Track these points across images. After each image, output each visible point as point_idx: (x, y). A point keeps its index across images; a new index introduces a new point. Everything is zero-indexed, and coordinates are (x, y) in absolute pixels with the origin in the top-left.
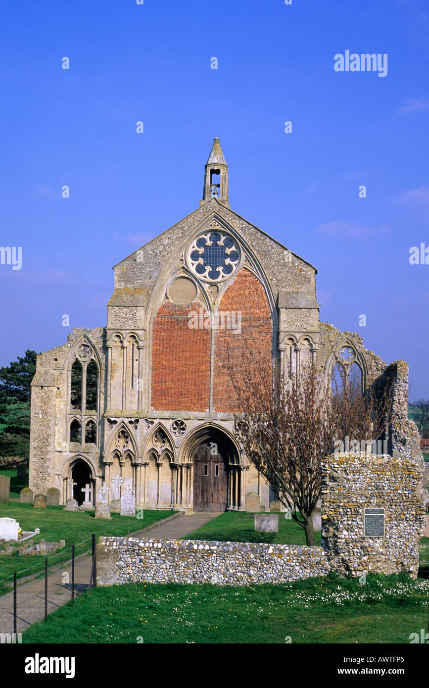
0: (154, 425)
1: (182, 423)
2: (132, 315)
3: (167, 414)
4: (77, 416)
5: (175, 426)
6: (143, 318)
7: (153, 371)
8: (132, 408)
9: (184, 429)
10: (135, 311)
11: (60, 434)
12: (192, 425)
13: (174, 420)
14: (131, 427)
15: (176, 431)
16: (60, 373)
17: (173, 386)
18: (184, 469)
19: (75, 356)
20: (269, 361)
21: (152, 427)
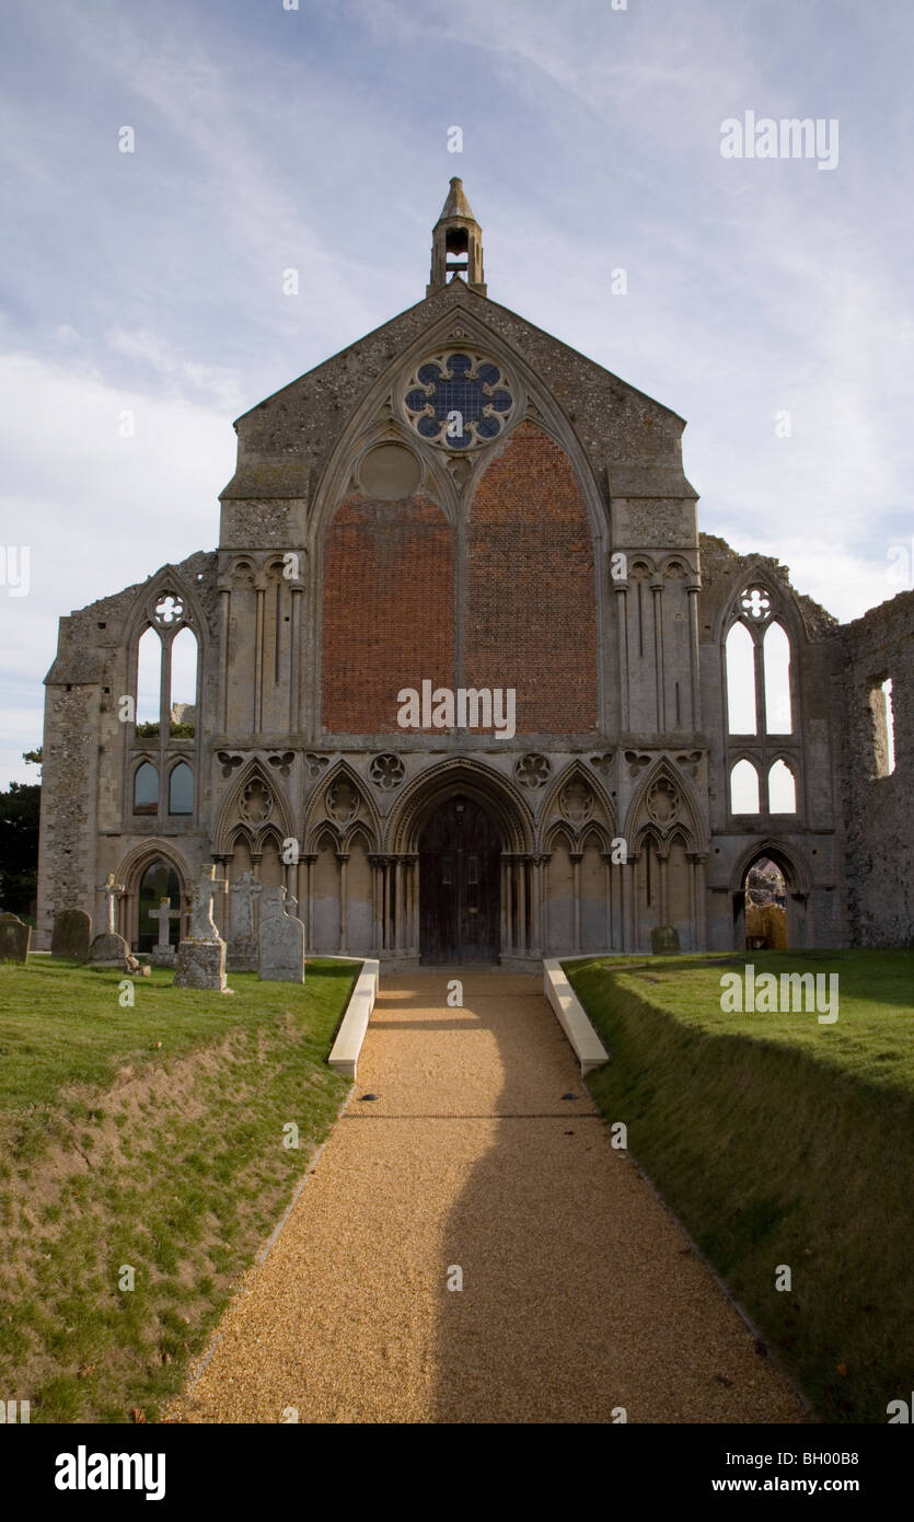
0: (330, 766)
1: (394, 761)
2: (278, 517)
3: (357, 741)
4: (149, 752)
5: (377, 768)
6: (302, 523)
7: (324, 647)
8: (277, 727)
9: (398, 775)
10: (285, 509)
11: (110, 795)
12: (418, 765)
13: (376, 755)
14: (274, 771)
15: (381, 780)
16: (111, 654)
17: (370, 679)
18: (398, 869)
19: (146, 617)
20: (589, 618)
21: (325, 770)
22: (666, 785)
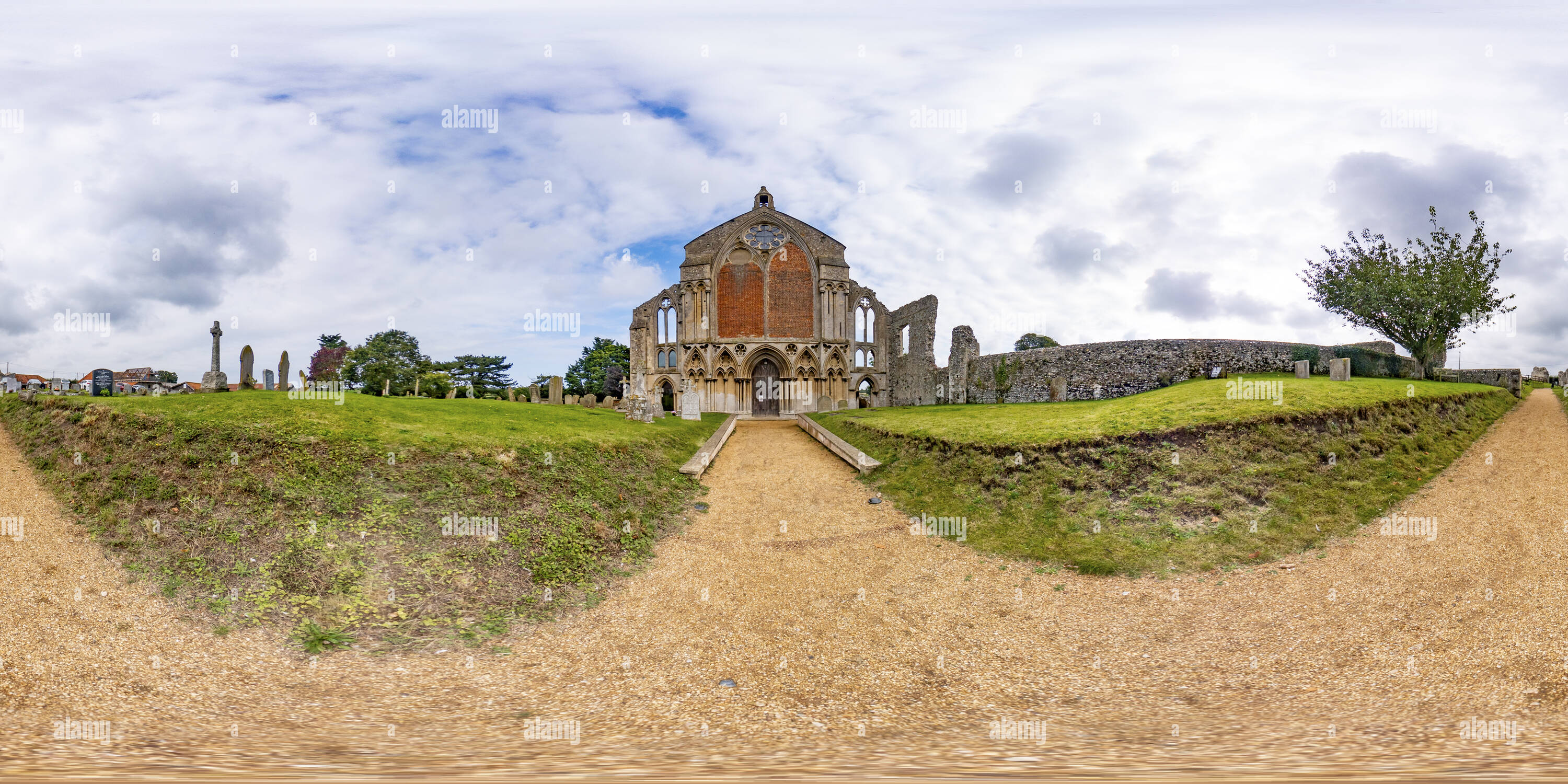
0: (721, 349)
1: (743, 346)
3: (730, 340)
4: (662, 348)
5: (737, 349)
7: (717, 310)
8: (703, 337)
9: (744, 351)
11: (651, 362)
12: (750, 348)
13: (737, 345)
14: (702, 351)
15: (738, 353)
17: (733, 319)
18: (745, 383)
19: (658, 306)
20: (811, 301)
21: (719, 350)
22: (836, 356)
